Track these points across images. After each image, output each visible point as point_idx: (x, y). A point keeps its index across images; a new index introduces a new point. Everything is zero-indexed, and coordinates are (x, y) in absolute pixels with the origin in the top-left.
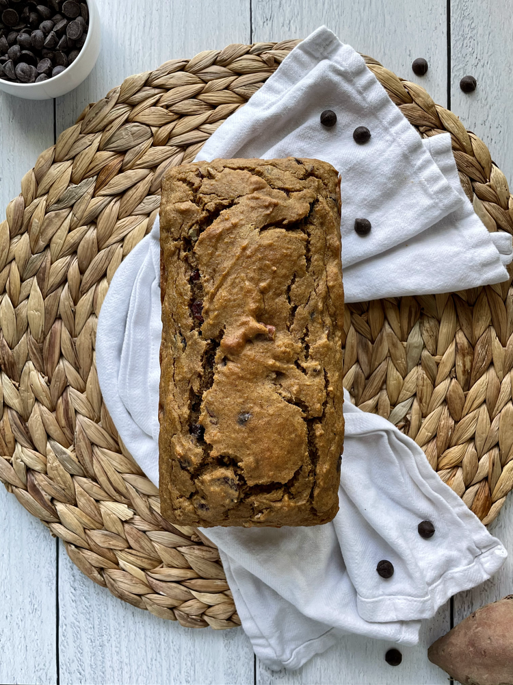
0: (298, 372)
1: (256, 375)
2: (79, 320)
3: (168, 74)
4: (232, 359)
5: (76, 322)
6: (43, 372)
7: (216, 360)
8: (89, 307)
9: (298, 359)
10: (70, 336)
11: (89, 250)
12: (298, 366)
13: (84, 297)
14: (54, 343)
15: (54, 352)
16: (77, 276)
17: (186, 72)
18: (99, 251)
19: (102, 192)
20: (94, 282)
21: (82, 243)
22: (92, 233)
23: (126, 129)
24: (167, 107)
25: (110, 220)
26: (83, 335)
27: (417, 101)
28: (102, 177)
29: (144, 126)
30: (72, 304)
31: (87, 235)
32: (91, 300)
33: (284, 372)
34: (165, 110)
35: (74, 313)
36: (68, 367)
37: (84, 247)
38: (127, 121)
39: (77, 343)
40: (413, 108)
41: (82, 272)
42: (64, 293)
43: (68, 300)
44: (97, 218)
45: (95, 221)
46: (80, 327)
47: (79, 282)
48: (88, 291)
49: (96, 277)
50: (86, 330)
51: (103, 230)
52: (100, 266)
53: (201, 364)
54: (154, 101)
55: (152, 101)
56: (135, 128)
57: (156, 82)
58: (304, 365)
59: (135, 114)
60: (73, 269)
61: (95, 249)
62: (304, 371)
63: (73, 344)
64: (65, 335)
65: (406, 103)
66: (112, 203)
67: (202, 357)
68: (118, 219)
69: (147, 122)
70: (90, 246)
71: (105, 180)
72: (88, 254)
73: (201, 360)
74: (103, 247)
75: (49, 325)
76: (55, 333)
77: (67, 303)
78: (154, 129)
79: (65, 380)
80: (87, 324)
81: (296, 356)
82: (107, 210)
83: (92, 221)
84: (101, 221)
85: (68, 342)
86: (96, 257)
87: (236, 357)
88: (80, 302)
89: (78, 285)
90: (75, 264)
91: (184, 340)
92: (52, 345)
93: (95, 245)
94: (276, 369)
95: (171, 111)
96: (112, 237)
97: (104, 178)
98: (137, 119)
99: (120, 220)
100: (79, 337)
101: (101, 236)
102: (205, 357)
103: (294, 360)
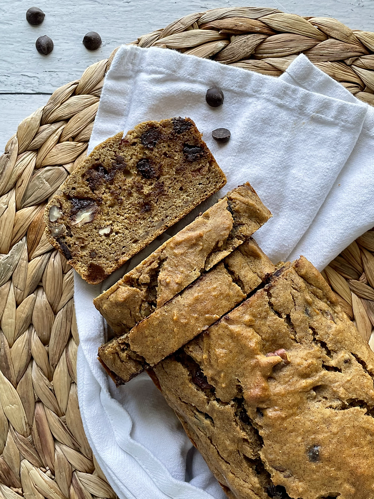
0: (331, 375)
1: (297, 406)
2: (61, 395)
3: (61, 104)
4: (266, 407)
5: (59, 400)
6: (42, 466)
7: (251, 417)
8: (66, 378)
9: (324, 362)
10: (57, 417)
11: (45, 318)
12: (328, 368)
13: (58, 370)
14: (43, 431)
15: (46, 441)
16: (42, 351)
17: (79, 95)
18: (55, 313)
19: (37, 252)
20: (62, 349)
21: (35, 313)
22: (41, 298)
23: (39, 177)
24: (73, 138)
25: (57, 279)
26: (71, 412)
27: (332, 35)
28: (32, 237)
29: (57, 167)
30: (47, 382)
31: (38, 304)
32: (66, 370)
33: (320, 384)
34: (73, 143)
35: (53, 391)
36: (66, 452)
37: (38, 317)
38: (37, 168)
39: (68, 422)
40: (332, 44)
41: (45, 342)
42: (34, 373)
43: (42, 379)
44: (41, 281)
45: (41, 284)
46: (65, 403)
47: (46, 355)
48: (59, 360)
49: (62, 344)
50: (71, 404)
51: (52, 292)
52: (63, 331)
53: (238, 428)
54: (57, 137)
55: (55, 137)
56: (49, 173)
57: (52, 117)
58: (333, 363)
59: (42, 158)
60: (36, 345)
61: (51, 315)
62: (336, 369)
63: (64, 425)
64: (53, 417)
65: (322, 41)
66: (52, 260)
67: (235, 421)
68: (64, 273)
69: (59, 163)
70: (45, 314)
71: (36, 238)
72: (46, 323)
73: (237, 424)
74: (58, 309)
75: (31, 415)
76: (41, 420)
77: (41, 384)
78: (68, 167)
79: (69, 467)
80: (70, 397)
81: (320, 362)
82: (49, 269)
83: (38, 285)
84: (47, 283)
85: (58, 425)
86: (56, 323)
87: (268, 402)
88: (56, 376)
89: (47, 359)
90: (35, 338)
91: (207, 416)
92: (41, 434)
93: (50, 310)
94: (312, 387)
95: (79, 141)
96: (64, 295)
97: (34, 237)
98: (46, 162)
99: (66, 273)
100: (67, 413)
101: (53, 299)
102: (237, 418)
103: (321, 366)
